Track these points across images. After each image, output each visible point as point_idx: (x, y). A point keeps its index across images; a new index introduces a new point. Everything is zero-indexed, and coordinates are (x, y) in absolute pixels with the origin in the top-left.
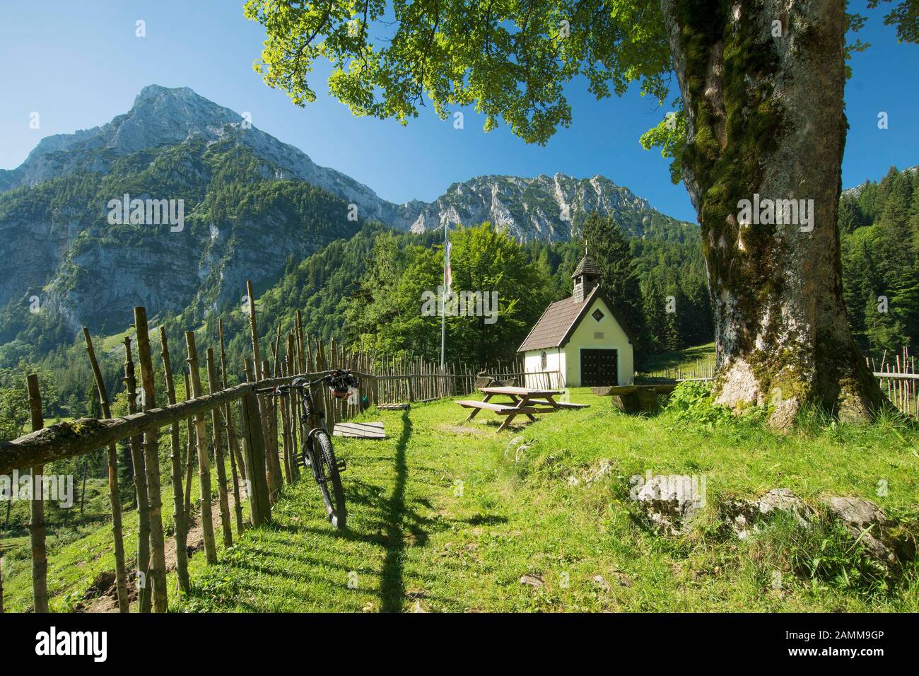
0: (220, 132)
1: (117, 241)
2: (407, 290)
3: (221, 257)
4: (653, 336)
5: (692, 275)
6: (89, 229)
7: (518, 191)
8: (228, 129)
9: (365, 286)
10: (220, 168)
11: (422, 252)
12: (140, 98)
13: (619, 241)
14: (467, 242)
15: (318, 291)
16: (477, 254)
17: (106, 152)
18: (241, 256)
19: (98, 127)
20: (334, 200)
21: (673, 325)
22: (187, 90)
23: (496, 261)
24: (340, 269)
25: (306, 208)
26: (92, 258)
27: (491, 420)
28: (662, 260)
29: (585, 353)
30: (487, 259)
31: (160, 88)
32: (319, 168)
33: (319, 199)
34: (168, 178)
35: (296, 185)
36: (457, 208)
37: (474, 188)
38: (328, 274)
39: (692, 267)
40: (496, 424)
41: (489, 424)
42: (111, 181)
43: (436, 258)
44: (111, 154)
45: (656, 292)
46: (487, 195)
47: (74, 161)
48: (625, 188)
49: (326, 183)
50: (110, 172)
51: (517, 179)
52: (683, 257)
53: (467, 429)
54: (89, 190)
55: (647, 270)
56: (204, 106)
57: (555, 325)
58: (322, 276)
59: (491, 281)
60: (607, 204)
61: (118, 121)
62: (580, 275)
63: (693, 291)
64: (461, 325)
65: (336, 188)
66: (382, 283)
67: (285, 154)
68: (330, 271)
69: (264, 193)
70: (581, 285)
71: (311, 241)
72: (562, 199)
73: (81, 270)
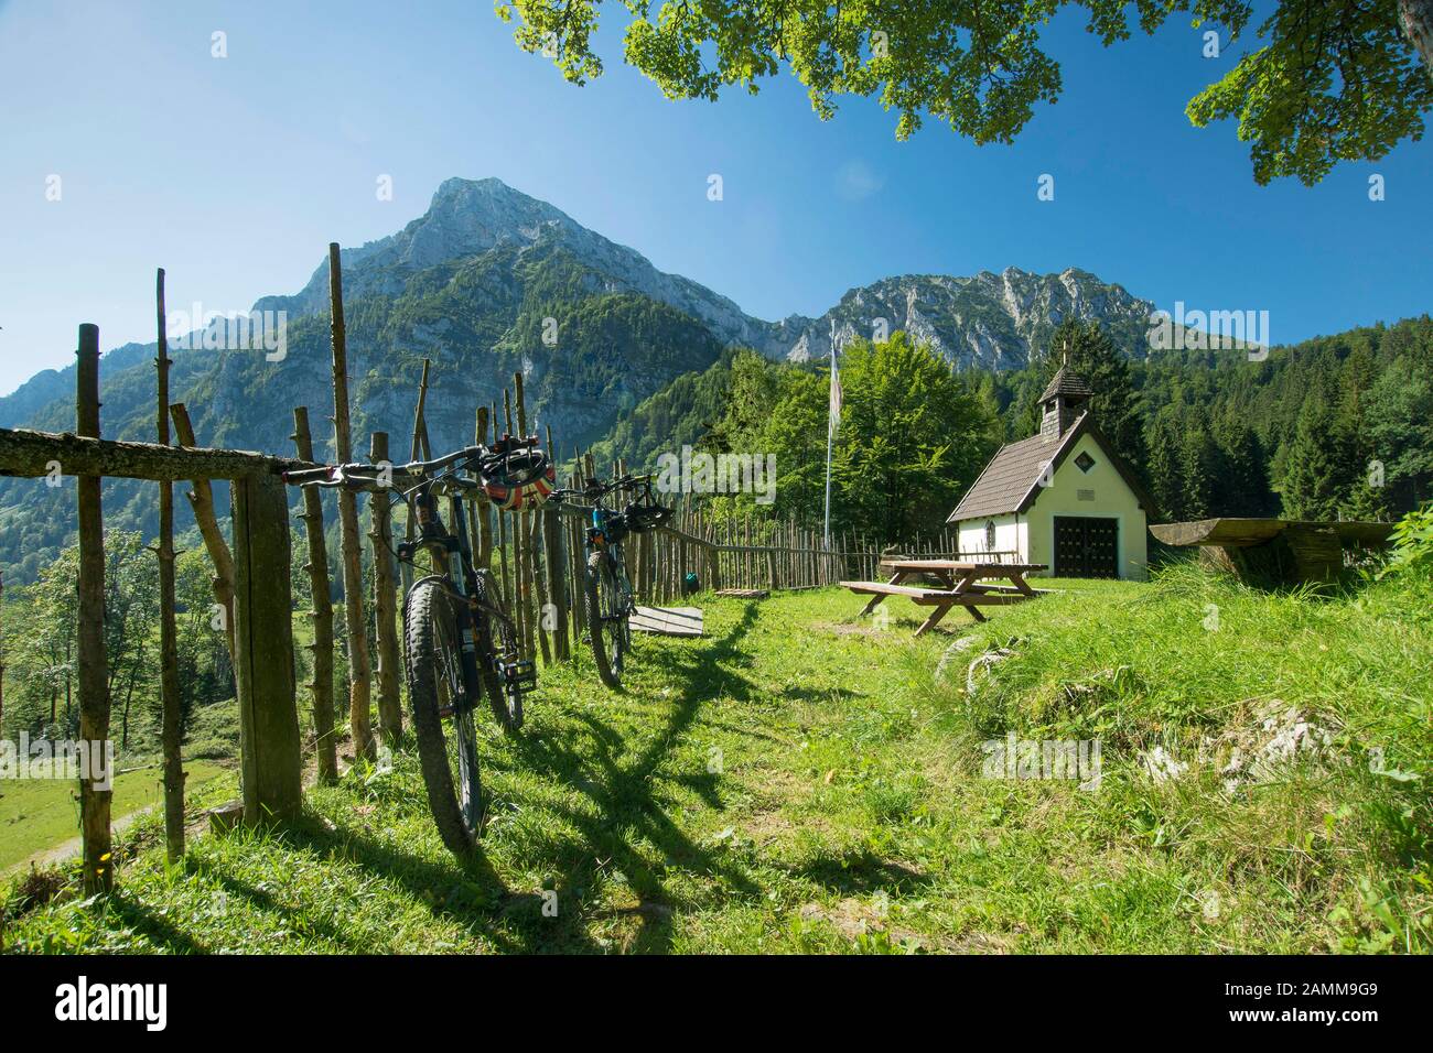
0: (534, 234)
1: (410, 381)
2: (779, 433)
3: (536, 399)
4: (1163, 510)
5: (1230, 416)
6: (379, 367)
7: (946, 297)
8: (545, 229)
9: (718, 428)
10: (534, 282)
11: (800, 378)
12: (438, 196)
13: (1110, 361)
14: (869, 362)
15: (661, 444)
16: (884, 379)
17: (399, 268)
18: (561, 398)
19: (389, 237)
20: (682, 318)
21: (1198, 494)
22: (495, 181)
23: (913, 389)
24: (691, 413)
25: (645, 330)
26: (382, 404)
27: (903, 619)
28: (1177, 394)
29: (1061, 523)
30: (898, 387)
31: (462, 181)
32: (663, 275)
33: (662, 318)
34: (472, 297)
35: (633, 300)
36: (856, 324)
37: (880, 296)
38: (675, 420)
39: (1230, 404)
40: (912, 624)
41: (900, 624)
42: (404, 306)
43: (821, 387)
44: (404, 270)
45: (1168, 442)
46: (900, 304)
47: (361, 281)
48: (1116, 286)
49: (672, 297)
50: (403, 293)
51: (946, 279)
52: (1214, 390)
53: (858, 630)
54: (379, 318)
55: (1153, 410)
56: (515, 201)
57: (1011, 479)
58: (666, 424)
59: (906, 418)
60: (1087, 311)
61: (412, 227)
62: (1054, 397)
63: (1233, 441)
64: (859, 485)
65: (686, 302)
66: (744, 425)
67: (618, 259)
68: (677, 416)
69: (591, 313)
70: (1055, 413)
71: (652, 376)
72: (1015, 306)
73: (369, 419)
